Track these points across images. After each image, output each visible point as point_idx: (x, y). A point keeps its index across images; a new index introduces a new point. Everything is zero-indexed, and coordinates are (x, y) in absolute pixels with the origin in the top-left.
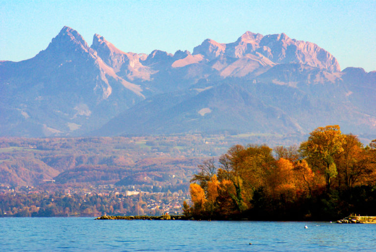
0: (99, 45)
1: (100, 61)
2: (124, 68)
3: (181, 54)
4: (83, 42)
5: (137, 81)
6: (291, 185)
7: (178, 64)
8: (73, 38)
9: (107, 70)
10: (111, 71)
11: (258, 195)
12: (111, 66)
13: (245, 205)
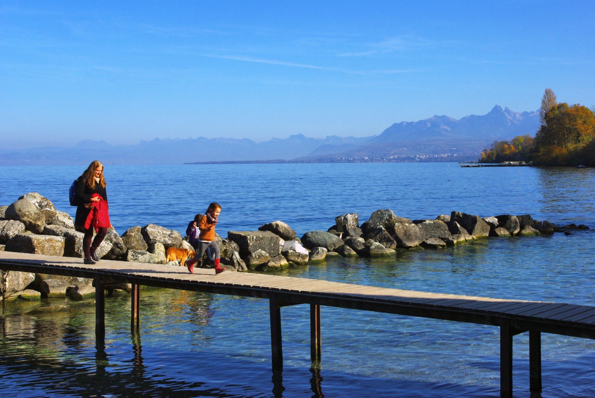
0: (507, 110)
1: (507, 115)
2: (515, 117)
3: (532, 112)
4: (502, 109)
5: (518, 121)
6: (507, 152)
7: (531, 115)
8: (499, 108)
9: (509, 117)
10: (510, 118)
11: (498, 156)
12: (510, 116)
13: (494, 159)
